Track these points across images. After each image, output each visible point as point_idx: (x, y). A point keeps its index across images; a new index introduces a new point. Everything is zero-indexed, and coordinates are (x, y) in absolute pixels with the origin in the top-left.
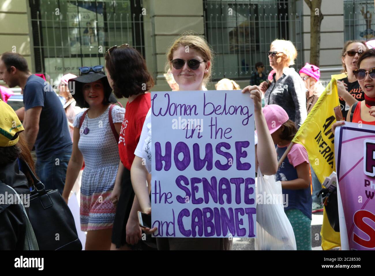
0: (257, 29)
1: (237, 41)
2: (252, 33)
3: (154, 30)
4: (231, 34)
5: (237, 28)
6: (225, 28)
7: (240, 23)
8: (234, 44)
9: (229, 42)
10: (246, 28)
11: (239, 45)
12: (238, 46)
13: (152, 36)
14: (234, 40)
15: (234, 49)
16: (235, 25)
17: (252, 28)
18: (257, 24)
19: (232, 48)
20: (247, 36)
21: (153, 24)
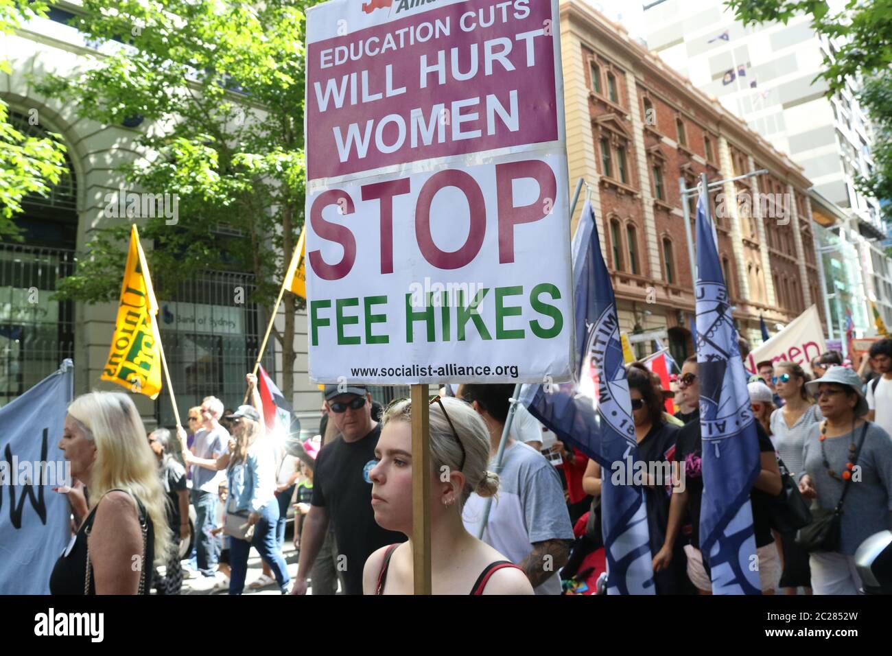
0: (221, 366)
1: (196, 379)
2: (214, 370)
3: (88, 363)
4: (188, 370)
5: (196, 363)
6: (181, 363)
7: (199, 358)
8: (192, 382)
9: (185, 380)
10: (207, 364)
11: (199, 384)
12: (196, 386)
13: (84, 370)
14: (192, 378)
15: (192, 389)
16: (193, 360)
17: (214, 364)
18: (221, 359)
19: (189, 387)
20: (208, 372)
21: (87, 355)
